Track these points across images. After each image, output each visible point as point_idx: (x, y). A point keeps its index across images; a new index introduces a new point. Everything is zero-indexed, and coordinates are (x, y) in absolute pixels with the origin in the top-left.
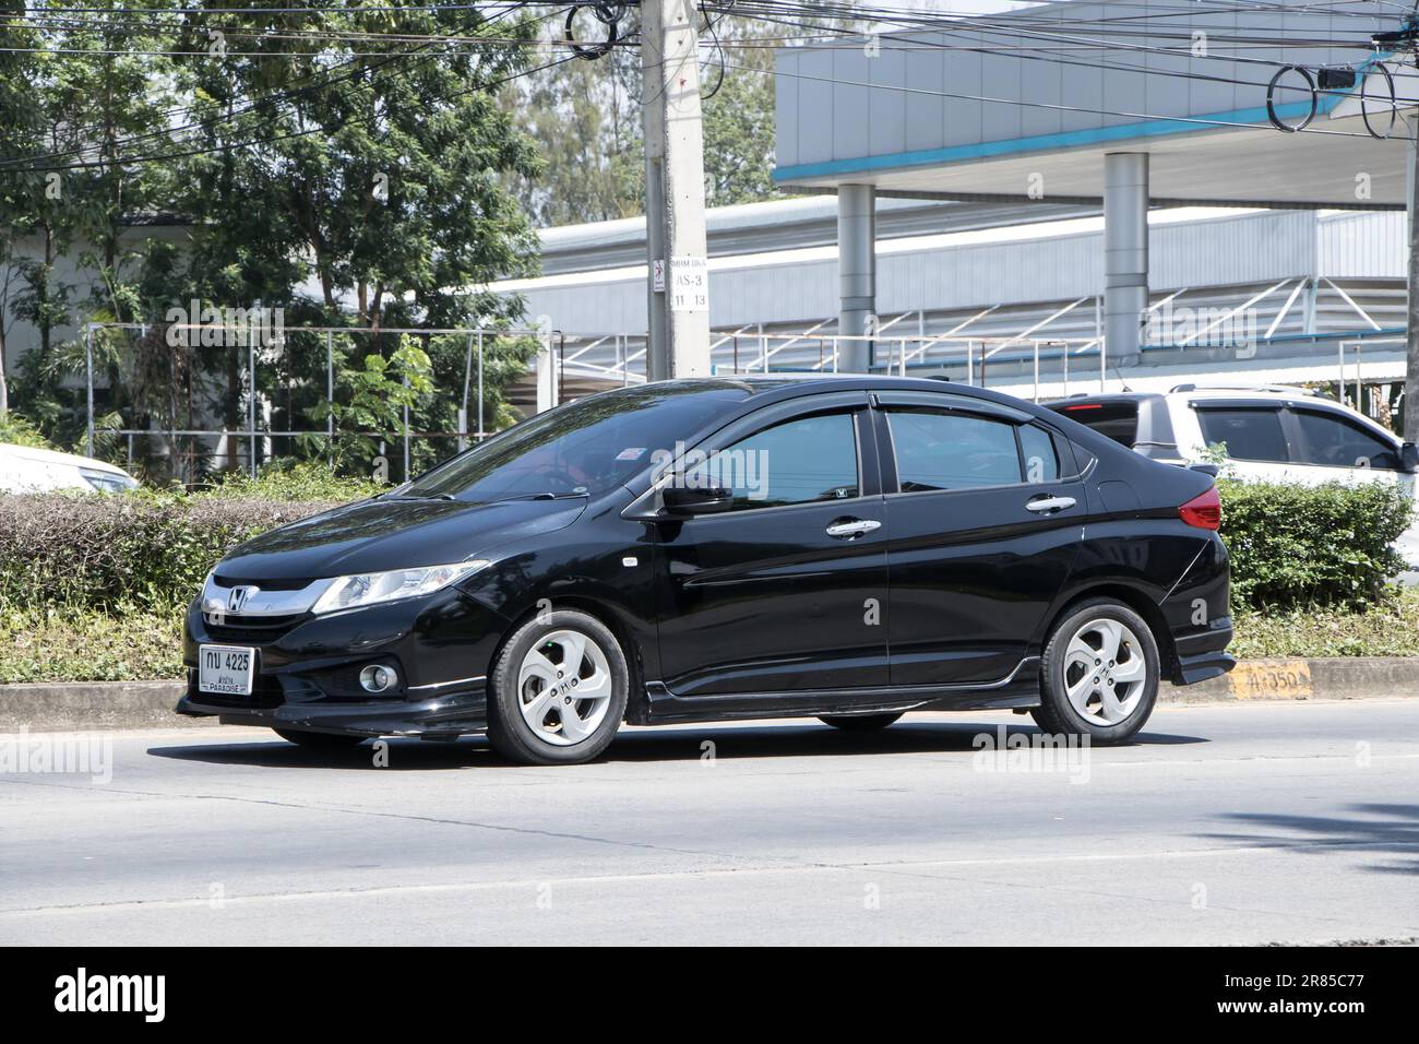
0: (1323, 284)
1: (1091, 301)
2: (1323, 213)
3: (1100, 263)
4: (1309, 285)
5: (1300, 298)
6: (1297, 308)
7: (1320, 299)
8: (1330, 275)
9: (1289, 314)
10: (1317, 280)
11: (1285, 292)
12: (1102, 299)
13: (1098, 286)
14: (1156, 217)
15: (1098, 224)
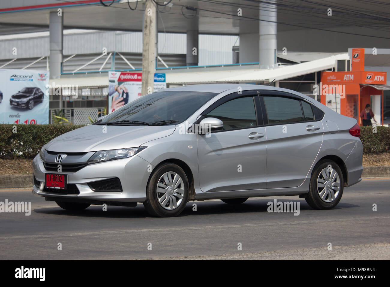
0: (117, 54)
1: (45, 58)
2: (118, 32)
3: (47, 46)
4: (113, 54)
5: (110, 58)
6: (110, 62)
7: (117, 59)
8: (120, 51)
9: (107, 63)
10: (115, 53)
11: (105, 57)
12: (49, 57)
13: (48, 54)
14: (66, 32)
15: (47, 34)
